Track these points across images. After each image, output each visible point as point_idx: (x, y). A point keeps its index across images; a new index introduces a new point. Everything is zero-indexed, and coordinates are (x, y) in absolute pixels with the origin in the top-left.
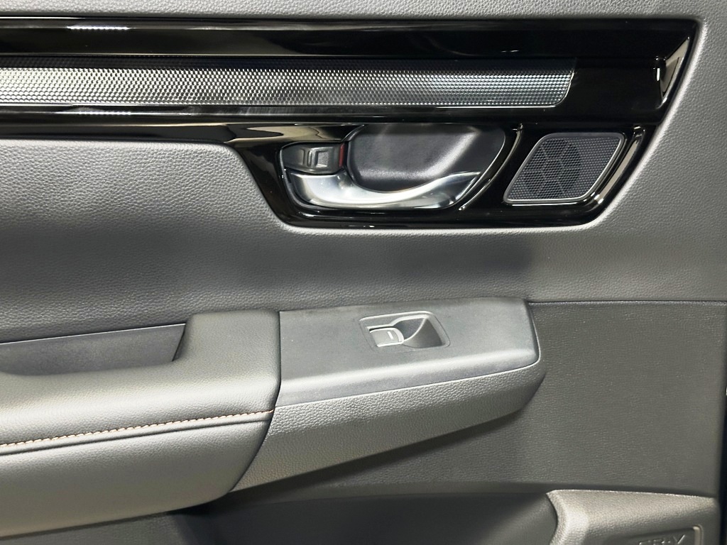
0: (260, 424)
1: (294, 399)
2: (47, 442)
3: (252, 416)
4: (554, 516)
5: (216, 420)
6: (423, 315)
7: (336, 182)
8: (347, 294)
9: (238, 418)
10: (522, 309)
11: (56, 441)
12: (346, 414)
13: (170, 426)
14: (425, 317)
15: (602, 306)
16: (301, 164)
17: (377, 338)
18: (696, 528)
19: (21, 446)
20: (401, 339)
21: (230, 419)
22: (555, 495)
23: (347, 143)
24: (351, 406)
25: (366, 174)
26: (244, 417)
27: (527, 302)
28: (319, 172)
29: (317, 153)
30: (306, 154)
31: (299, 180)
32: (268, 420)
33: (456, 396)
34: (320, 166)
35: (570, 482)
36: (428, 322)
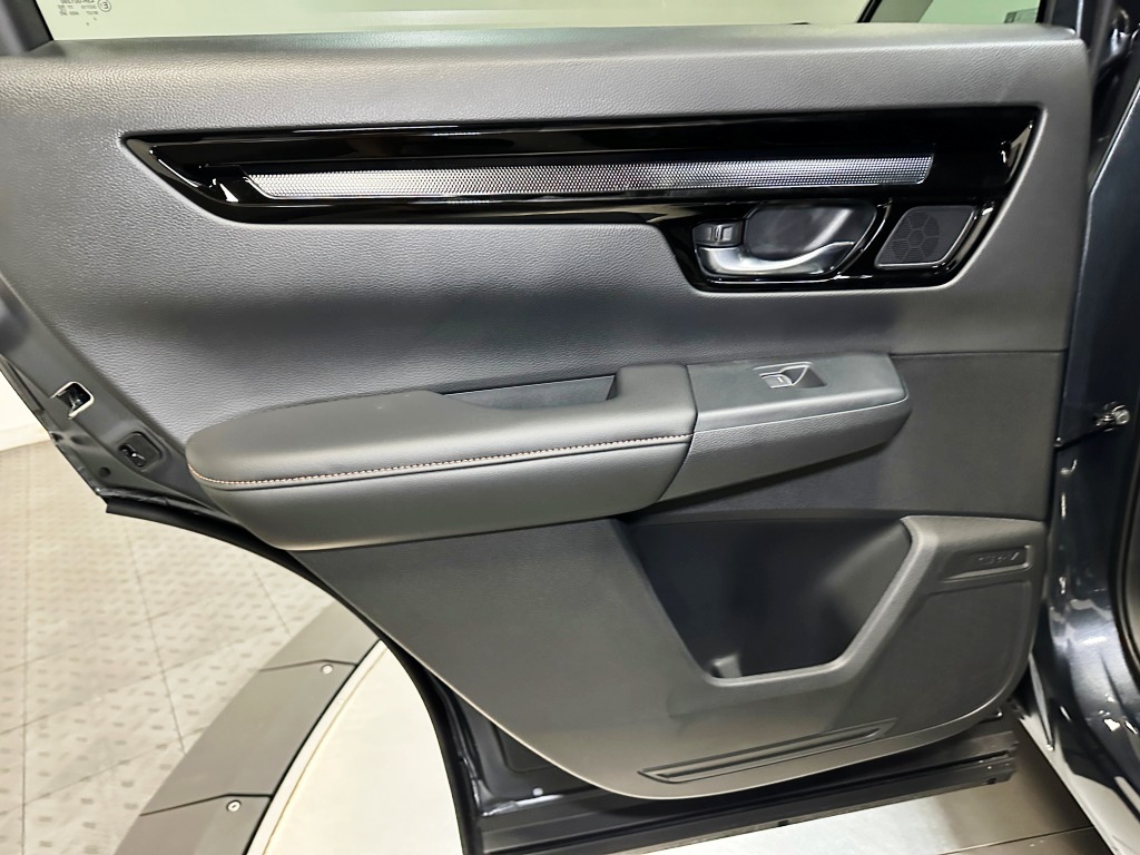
0: (683, 445)
1: (710, 426)
2: (526, 456)
3: (677, 439)
4: (909, 539)
5: (649, 441)
6: (805, 365)
7: (735, 254)
8: (739, 349)
9: (666, 440)
10: (888, 359)
11: (532, 455)
12: (749, 440)
13: (615, 445)
14: (806, 367)
15: (953, 358)
16: (709, 239)
17: (769, 382)
18: (1027, 547)
19: (508, 458)
20: (790, 383)
21: (660, 440)
22: (907, 520)
23: (744, 220)
24: (754, 432)
25: (756, 250)
26: (671, 439)
27: (891, 355)
28: (723, 245)
29: (723, 229)
30: (714, 231)
31: (706, 253)
32: (689, 442)
33: (840, 426)
34: (725, 239)
35: (922, 509)
36: (809, 370)
